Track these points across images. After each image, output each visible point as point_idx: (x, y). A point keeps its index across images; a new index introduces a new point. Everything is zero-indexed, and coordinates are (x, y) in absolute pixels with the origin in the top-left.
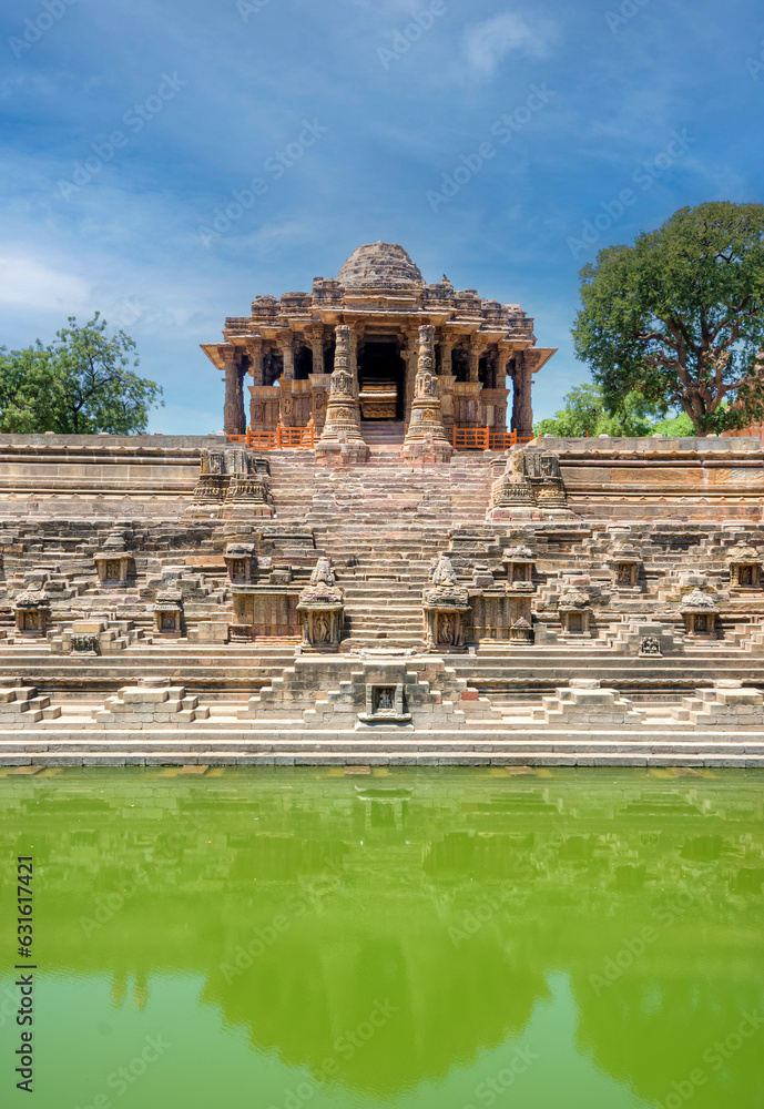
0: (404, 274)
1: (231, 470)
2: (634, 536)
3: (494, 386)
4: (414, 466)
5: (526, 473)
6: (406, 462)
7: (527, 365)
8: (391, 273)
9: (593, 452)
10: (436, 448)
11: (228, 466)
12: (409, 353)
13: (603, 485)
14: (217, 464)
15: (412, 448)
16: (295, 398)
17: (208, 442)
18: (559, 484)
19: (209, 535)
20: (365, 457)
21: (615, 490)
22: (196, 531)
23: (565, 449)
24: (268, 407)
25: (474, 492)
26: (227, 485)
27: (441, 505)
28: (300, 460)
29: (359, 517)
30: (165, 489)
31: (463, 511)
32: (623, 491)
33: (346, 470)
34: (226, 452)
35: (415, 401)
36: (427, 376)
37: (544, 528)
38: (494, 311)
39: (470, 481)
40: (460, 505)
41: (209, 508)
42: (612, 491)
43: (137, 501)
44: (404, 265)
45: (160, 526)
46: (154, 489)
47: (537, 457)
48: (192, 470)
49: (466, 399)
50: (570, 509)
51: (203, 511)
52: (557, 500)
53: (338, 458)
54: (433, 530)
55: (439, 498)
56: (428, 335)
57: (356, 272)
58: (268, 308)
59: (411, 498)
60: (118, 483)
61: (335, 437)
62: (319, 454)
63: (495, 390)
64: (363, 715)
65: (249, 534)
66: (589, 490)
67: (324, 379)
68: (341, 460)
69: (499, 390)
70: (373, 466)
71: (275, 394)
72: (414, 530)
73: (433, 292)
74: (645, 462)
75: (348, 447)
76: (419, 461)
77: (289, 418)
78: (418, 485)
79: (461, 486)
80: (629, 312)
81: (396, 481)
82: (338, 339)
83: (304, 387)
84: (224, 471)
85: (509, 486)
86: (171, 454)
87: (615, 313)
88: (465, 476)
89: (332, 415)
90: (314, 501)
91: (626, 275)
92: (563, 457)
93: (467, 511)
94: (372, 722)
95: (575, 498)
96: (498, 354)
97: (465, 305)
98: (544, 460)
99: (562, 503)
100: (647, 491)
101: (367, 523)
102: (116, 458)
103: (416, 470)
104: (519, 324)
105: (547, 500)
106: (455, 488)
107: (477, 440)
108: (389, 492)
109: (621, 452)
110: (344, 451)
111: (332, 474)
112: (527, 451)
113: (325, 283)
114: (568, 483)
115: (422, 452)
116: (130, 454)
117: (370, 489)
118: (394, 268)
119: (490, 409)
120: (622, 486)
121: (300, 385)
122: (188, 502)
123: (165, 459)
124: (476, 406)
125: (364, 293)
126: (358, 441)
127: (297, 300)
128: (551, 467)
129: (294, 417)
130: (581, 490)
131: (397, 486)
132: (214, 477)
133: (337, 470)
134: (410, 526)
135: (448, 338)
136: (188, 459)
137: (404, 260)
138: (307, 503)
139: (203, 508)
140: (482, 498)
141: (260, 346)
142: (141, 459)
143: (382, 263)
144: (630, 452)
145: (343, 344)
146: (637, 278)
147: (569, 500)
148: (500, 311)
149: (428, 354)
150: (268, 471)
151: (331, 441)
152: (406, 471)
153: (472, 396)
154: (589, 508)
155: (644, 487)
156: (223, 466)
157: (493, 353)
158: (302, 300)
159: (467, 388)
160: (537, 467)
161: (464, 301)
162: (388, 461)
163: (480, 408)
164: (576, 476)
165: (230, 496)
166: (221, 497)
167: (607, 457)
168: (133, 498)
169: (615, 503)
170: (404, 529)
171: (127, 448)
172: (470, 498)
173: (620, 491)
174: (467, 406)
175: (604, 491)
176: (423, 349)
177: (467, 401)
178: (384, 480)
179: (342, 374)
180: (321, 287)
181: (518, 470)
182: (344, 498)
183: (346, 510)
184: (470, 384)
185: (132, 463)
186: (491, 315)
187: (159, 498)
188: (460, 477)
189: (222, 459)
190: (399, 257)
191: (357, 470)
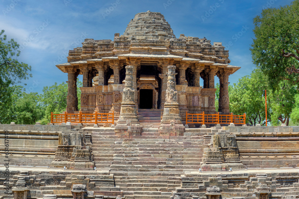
0: (161, 28)
1: (73, 144)
2: (268, 180)
3: (208, 87)
4: (165, 138)
5: (220, 145)
6: (161, 135)
7: (226, 75)
8: (154, 28)
9: (253, 133)
10: (176, 129)
11: (71, 141)
12: (163, 75)
13: (258, 150)
14: (67, 140)
15: (164, 128)
16: (104, 94)
17: (62, 128)
18: (236, 150)
19: (64, 179)
20: (140, 132)
21: (263, 152)
22: (57, 176)
23: (239, 132)
24: (90, 97)
25: (194, 153)
26: (72, 151)
27: (178, 160)
28: (107, 134)
29: (137, 167)
30: (42, 151)
31: (188, 164)
32: (267, 153)
33: (131, 140)
34: (71, 134)
35: (166, 103)
36: (172, 91)
37: (227, 176)
38: (208, 49)
39: (193, 147)
40: (187, 160)
41: (63, 162)
42: (261, 153)
43: (28, 158)
44: (162, 24)
45: (41, 174)
46: (36, 151)
47: (225, 137)
48: (54, 142)
49: (193, 95)
50: (241, 162)
51: (60, 164)
52: (235, 159)
53: (126, 133)
54: (173, 175)
55: (177, 157)
56: (172, 70)
57: (136, 27)
58: (91, 47)
59: (163, 157)
60: (19, 148)
61: (124, 122)
62: (116, 131)
63: (209, 89)
65: (83, 180)
66: (251, 152)
67: (119, 87)
68: (128, 134)
69: (211, 89)
70: (144, 138)
71: (94, 91)
72: (164, 175)
73: (176, 43)
74: (277, 138)
75: (132, 128)
76: (168, 135)
77: (101, 105)
78: (167, 149)
79: (188, 150)
80: (277, 47)
81: (156, 146)
82: (127, 72)
83: (109, 89)
84: (70, 144)
85: (210, 153)
87: (270, 46)
88: (190, 144)
89: (123, 111)
90: (114, 158)
91: (274, 28)
92: (238, 136)
93: (191, 164)
95: (244, 157)
96: (210, 71)
97: (192, 47)
98: (229, 139)
99: (238, 160)
100: (278, 152)
101: (141, 171)
102: (18, 136)
103: (166, 140)
104: (221, 53)
105: (230, 159)
106: (185, 151)
107: (198, 120)
108: (152, 153)
109: (266, 133)
110: (129, 130)
111: (123, 142)
112: (220, 134)
113: (120, 38)
114: (241, 149)
115: (169, 130)
116: (25, 134)
117: (142, 151)
118: (156, 26)
119: (206, 98)
120: (267, 150)
121: (107, 88)
122: (53, 158)
123: (41, 137)
124: (199, 99)
125: (140, 45)
126: (136, 125)
127: (106, 45)
128: (232, 142)
129: (103, 104)
130: (247, 152)
131: (156, 150)
132: (65, 147)
133: (126, 140)
134: (162, 173)
135: (183, 66)
136: (52, 137)
137: (162, 21)
138: (111, 159)
139: (60, 162)
140: (198, 157)
141: (86, 66)
142: (30, 136)
143: (150, 23)
144: (270, 133)
145: (129, 75)
146: (279, 31)
147: (241, 158)
148: (211, 48)
149: (172, 80)
150: (91, 141)
151: (122, 125)
152: (161, 141)
153: (197, 94)
154: (251, 162)
155: (277, 150)
156: (70, 141)
157: (208, 70)
158: (109, 45)
159: (194, 89)
160: (225, 142)
161: (192, 45)
162: (152, 134)
163: (201, 99)
164: (245, 145)
165: (73, 157)
166: (69, 157)
167: (259, 136)
168: (27, 156)
169: (263, 159)
170: (159, 174)
171: (24, 131)
172: (192, 156)
173: (266, 153)
174: (194, 98)
175: (258, 153)
176: (169, 77)
177: (194, 96)
178: (149, 146)
179: (128, 90)
180: (118, 40)
181: (216, 144)
182: (129, 157)
183: (130, 163)
184: (195, 87)
185: (26, 138)
186: (206, 50)
187: (39, 156)
188: (188, 145)
189: (69, 138)
190: (159, 19)
191: (136, 140)
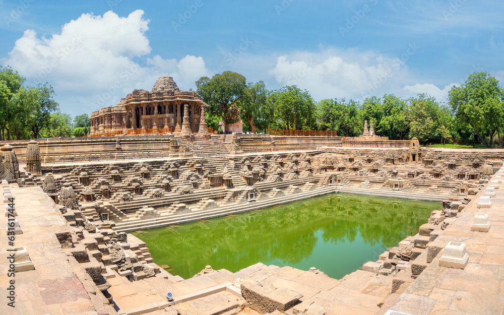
1: (178, 144)
9: (244, 137)
15: (204, 136)
21: (249, 146)
24: (148, 121)
46: (160, 150)
48: (168, 144)
60: (152, 148)
64: (249, 200)
70: (197, 140)
81: (205, 144)
86: (163, 140)
89: (186, 127)
94: (250, 201)
102: (150, 142)
116: (153, 140)
121: (160, 116)
122: (169, 152)
129: (159, 124)
130: (243, 146)
134: (218, 157)
136: (167, 141)
142: (156, 142)
151: (187, 134)
155: (253, 145)
164: (242, 143)
178: (202, 144)
179: (187, 117)
182: (198, 149)
187: (162, 152)
189: (177, 141)
